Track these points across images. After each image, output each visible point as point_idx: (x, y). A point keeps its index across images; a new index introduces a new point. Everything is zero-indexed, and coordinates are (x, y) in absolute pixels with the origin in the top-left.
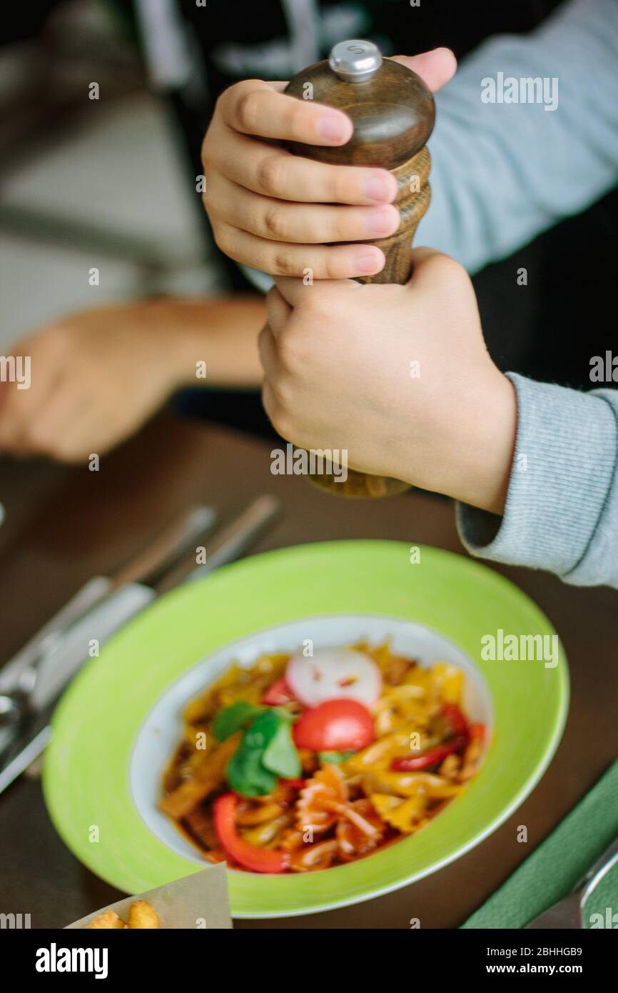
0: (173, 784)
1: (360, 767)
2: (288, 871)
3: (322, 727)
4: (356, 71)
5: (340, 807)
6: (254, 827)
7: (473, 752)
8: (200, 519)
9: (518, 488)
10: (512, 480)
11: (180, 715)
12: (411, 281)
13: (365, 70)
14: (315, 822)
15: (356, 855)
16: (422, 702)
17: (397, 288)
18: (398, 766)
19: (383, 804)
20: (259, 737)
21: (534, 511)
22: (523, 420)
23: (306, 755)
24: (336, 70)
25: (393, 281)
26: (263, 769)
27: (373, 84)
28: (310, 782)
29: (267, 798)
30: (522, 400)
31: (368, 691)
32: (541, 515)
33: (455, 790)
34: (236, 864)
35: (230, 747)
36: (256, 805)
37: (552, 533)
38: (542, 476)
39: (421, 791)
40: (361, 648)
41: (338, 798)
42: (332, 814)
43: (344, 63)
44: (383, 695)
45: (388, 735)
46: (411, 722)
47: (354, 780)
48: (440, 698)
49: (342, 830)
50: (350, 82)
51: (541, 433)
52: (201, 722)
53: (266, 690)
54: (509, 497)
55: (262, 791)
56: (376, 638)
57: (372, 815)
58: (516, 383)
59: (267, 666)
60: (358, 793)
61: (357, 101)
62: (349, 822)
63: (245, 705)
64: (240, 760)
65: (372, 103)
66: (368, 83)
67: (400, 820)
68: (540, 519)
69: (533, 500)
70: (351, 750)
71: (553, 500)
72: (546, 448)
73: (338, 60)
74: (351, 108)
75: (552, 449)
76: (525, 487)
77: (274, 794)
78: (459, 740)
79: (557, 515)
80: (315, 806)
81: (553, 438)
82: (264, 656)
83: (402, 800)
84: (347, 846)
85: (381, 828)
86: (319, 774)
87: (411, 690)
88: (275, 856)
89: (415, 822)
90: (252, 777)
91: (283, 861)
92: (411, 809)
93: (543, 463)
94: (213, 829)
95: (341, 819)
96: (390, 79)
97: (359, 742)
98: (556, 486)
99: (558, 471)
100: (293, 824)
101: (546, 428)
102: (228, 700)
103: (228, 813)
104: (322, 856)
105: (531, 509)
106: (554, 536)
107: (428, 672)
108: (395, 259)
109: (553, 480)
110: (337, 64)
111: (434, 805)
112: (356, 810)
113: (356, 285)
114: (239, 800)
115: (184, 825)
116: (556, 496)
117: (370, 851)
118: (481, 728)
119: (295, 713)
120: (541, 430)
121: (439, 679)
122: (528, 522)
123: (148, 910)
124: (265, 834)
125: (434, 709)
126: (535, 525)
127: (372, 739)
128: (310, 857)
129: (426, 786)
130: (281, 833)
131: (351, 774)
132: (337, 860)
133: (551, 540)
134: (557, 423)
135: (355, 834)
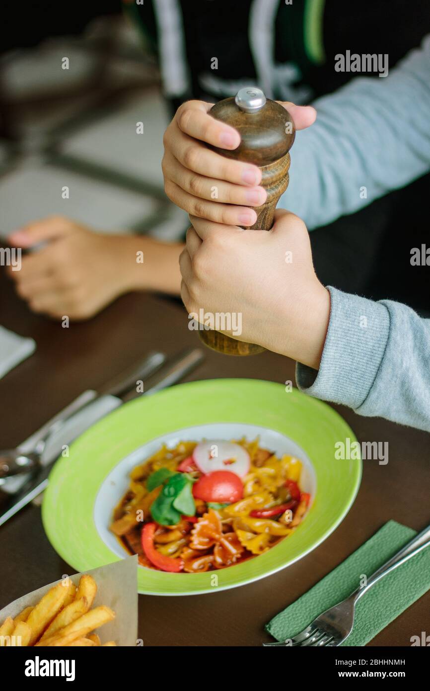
0: (119, 515)
1: (231, 513)
2: (183, 571)
3: (211, 488)
4: (250, 106)
5: (217, 536)
6: (165, 544)
7: (301, 510)
8: (157, 359)
9: (328, 353)
10: (325, 349)
11: (128, 475)
12: (272, 229)
13: (255, 106)
14: (201, 543)
15: (224, 565)
16: (274, 478)
17: (265, 233)
18: (255, 514)
19: (243, 536)
20: (172, 490)
21: (337, 368)
22: (333, 314)
23: (200, 503)
24: (238, 104)
25: (263, 229)
26: (173, 509)
27: (258, 115)
28: (200, 519)
29: (174, 527)
30: (334, 302)
31: (241, 468)
32: (341, 371)
33: (288, 531)
34: (152, 565)
35: (154, 495)
36: (167, 531)
37: (348, 383)
38: (343, 348)
39: (267, 531)
40: (241, 443)
41: (217, 531)
42: (212, 539)
43: (243, 101)
44: (250, 472)
45: (251, 495)
46: (265, 490)
47: (228, 521)
48: (285, 477)
49: (217, 549)
50: (245, 112)
51: (344, 322)
52: (141, 480)
53: (180, 463)
54: (322, 359)
55: (171, 522)
56: (251, 438)
57: (236, 542)
58: (331, 292)
59: (182, 449)
60: (229, 528)
61: (246, 124)
62: (222, 545)
63: (166, 470)
64: (160, 503)
65: (254, 126)
66: (256, 114)
67: (253, 547)
68: (341, 374)
69: (336, 362)
70: (228, 502)
71: (349, 362)
72: (346, 331)
73: (240, 99)
74: (242, 128)
75: (350, 332)
76: (332, 354)
77: (179, 525)
78: (294, 502)
79: (351, 372)
80: (202, 534)
81: (350, 326)
82: (181, 443)
83: (255, 536)
84: (219, 560)
85: (241, 551)
86: (206, 515)
87: (268, 470)
88: (176, 562)
89: (261, 549)
90: (166, 513)
91: (181, 565)
92: (260, 540)
93: (344, 340)
94: (140, 544)
95: (218, 544)
96: (269, 113)
97: (232, 499)
98: (351, 354)
99: (353, 346)
100: (188, 544)
101: (347, 319)
102: (156, 467)
103: (150, 534)
104: (204, 564)
105: (336, 367)
106: (349, 384)
107: (279, 461)
108: (265, 217)
109: (349, 351)
110: (239, 101)
111: (274, 539)
112: (226, 538)
113: (241, 230)
114: (157, 527)
115: (124, 539)
116: (351, 360)
117: (233, 564)
118: (308, 496)
119: (195, 477)
120: (343, 320)
121: (286, 466)
122: (333, 375)
123: (90, 580)
124: (171, 549)
125: (281, 482)
126: (338, 377)
127: (241, 497)
128: (196, 564)
129: (270, 528)
130: (181, 548)
131: (226, 516)
132: (212, 567)
133: (348, 387)
134: (354, 317)
135: (225, 552)
